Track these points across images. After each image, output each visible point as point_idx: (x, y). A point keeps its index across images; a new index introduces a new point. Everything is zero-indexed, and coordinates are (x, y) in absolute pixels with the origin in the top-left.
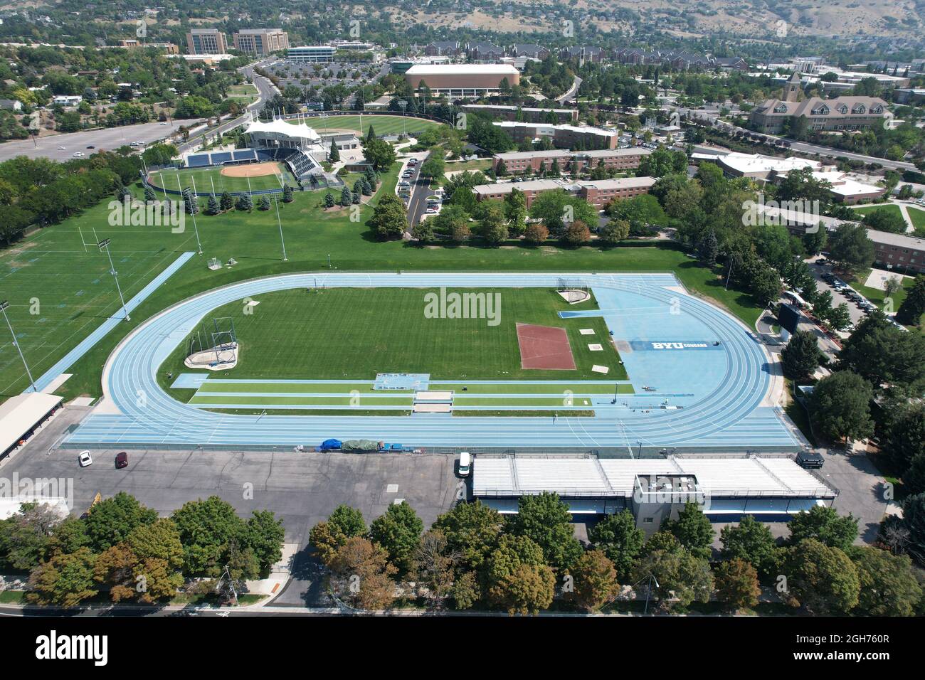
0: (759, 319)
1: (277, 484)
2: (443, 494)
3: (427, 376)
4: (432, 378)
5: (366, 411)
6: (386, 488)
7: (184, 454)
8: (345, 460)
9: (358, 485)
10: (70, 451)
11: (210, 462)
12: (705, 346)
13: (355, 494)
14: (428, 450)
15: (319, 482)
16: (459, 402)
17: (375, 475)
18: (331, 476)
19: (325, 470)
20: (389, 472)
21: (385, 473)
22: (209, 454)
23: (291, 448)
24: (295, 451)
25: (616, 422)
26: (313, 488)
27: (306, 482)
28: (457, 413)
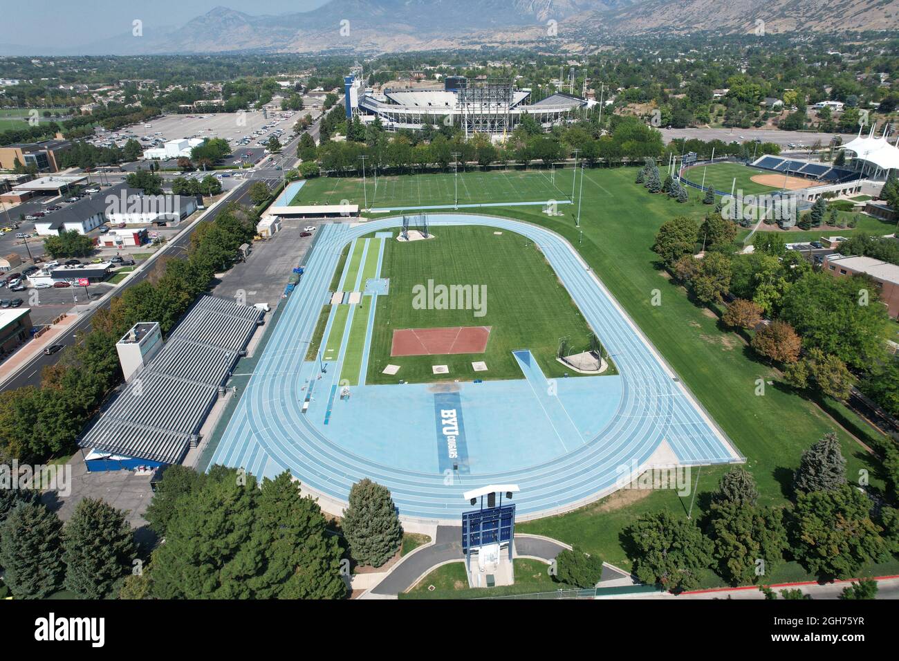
16: (344, 307)
17: (269, 287)
25: (291, 371)
28: (327, 307)
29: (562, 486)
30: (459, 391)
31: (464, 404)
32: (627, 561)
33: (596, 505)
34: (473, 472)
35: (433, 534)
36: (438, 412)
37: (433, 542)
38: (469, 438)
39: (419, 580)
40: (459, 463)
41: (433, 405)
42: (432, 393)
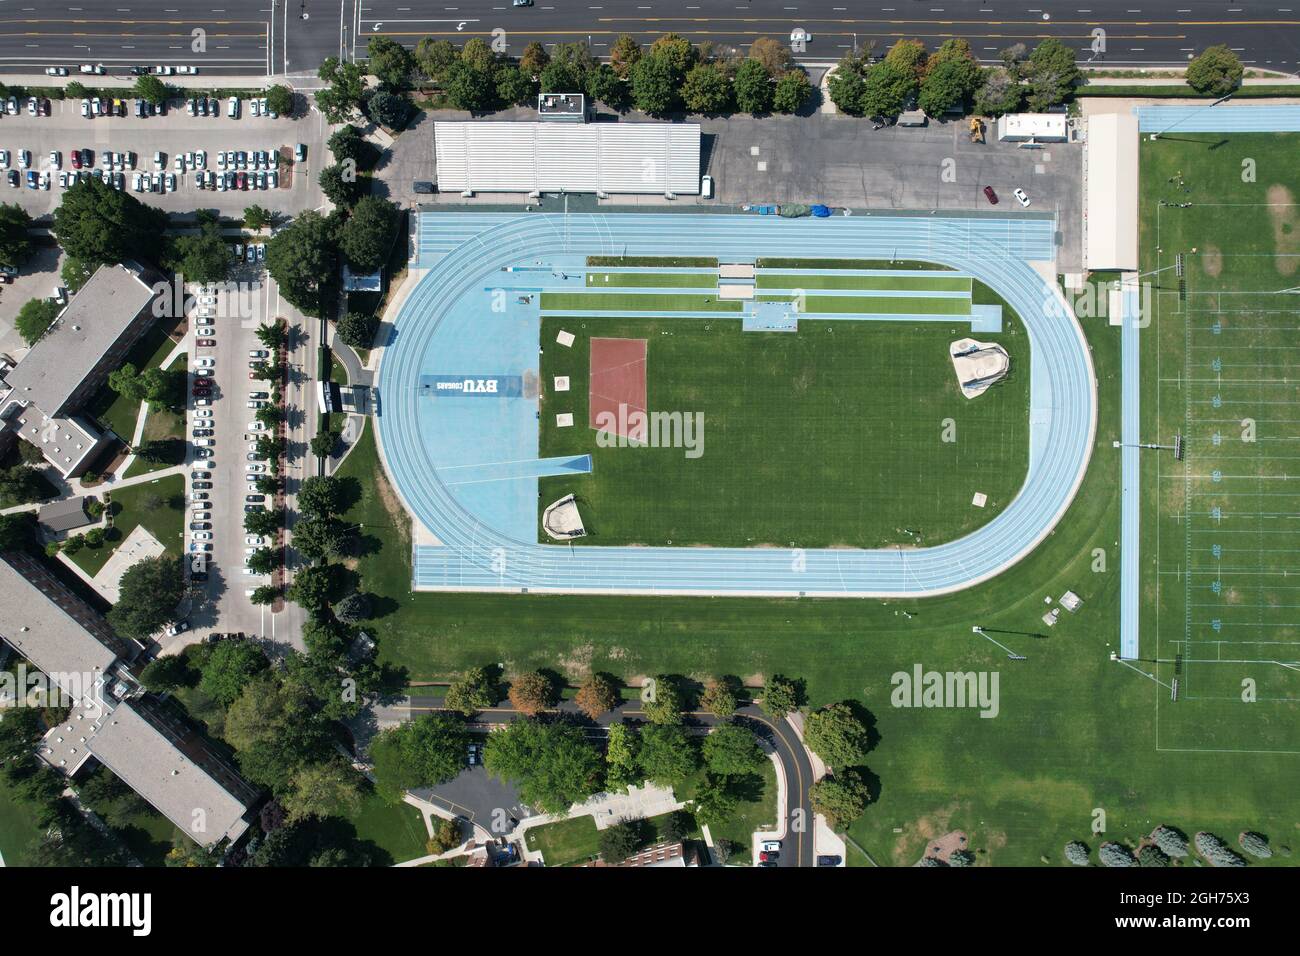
0: (350, 450)
1: (853, 170)
2: (722, 162)
3: (746, 328)
4: (740, 322)
5: (799, 267)
6: (767, 167)
7: (944, 206)
8: (805, 198)
9: (789, 170)
10: (1040, 209)
11: (917, 195)
12: (441, 386)
13: (790, 160)
14: (738, 210)
15: (821, 172)
16: (710, 282)
17: (779, 181)
18: (812, 179)
19: (820, 185)
20: (766, 184)
21: (770, 182)
22: (921, 205)
23: (856, 213)
24: (851, 209)
25: (570, 247)
26: (824, 166)
27: (832, 173)
28: (712, 263)
29: (402, 456)
30: (525, 397)
31: (503, 400)
32: (339, 477)
33: (383, 473)
34: (421, 399)
35: (369, 368)
36: (494, 378)
37: (363, 368)
38: (458, 400)
39: (340, 359)
40: (431, 389)
41: (506, 374)
42: (524, 374)
